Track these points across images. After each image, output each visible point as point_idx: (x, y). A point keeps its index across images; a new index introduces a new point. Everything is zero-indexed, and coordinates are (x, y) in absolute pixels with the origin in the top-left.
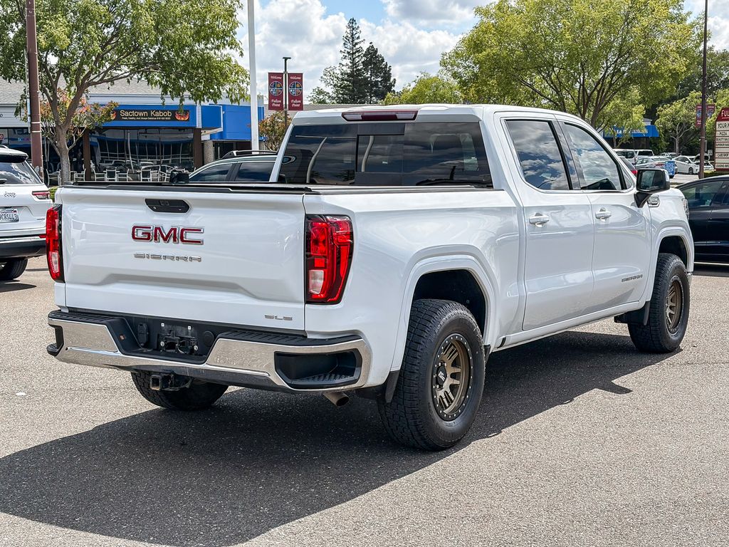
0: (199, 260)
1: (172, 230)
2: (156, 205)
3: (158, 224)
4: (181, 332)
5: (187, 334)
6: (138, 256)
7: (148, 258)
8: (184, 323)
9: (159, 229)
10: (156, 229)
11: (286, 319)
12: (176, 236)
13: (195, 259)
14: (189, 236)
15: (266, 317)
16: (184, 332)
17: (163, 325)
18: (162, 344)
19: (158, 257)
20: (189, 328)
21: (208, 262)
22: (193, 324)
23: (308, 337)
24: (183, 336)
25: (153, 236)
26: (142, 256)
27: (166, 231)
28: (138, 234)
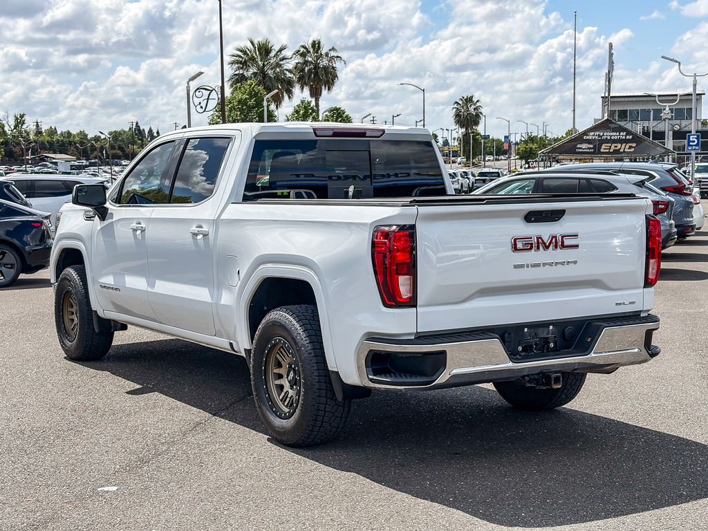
0: (575, 262)
1: (553, 237)
2: (531, 217)
3: (538, 234)
4: (542, 333)
5: (548, 333)
6: (516, 267)
7: (528, 267)
8: (544, 325)
9: (541, 238)
10: (537, 238)
11: (631, 303)
12: (558, 243)
13: (572, 262)
14: (567, 242)
15: (616, 304)
16: (546, 332)
17: (526, 330)
18: (520, 348)
19: (537, 265)
20: (551, 327)
21: (583, 264)
22: (555, 323)
23: (641, 316)
24: (542, 336)
25: (535, 245)
26: (521, 266)
27: (546, 239)
28: (519, 245)
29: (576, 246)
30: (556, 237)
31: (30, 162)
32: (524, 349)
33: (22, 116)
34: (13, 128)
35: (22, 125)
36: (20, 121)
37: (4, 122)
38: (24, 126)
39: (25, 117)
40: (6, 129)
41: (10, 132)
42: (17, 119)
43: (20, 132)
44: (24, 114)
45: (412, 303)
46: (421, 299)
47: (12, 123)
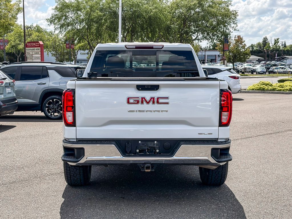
0: (167, 111)
1: (151, 98)
2: (140, 88)
3: (143, 96)
4: (151, 145)
5: (154, 145)
6: (129, 111)
7: (136, 112)
8: (152, 140)
9: (144, 98)
10: (142, 98)
11: (209, 134)
13: (164, 111)
14: (161, 101)
15: (199, 134)
16: (152, 144)
17: (140, 142)
18: (138, 151)
19: (142, 111)
20: (156, 142)
22: (158, 140)
23: (219, 141)
24: (151, 146)
25: (140, 102)
26: (133, 111)
27: (148, 99)
28: (131, 101)
29: (167, 103)
30: (154, 98)
31: (276, 60)
32: (140, 151)
33: (278, 39)
34: (273, 44)
35: (278, 43)
36: (276, 41)
37: (270, 42)
38: (279, 44)
39: (279, 40)
40: (271, 45)
41: (272, 46)
42: (275, 40)
43: (276, 46)
44: (279, 38)
45: (73, 124)
46: (78, 123)
47: (273, 42)
